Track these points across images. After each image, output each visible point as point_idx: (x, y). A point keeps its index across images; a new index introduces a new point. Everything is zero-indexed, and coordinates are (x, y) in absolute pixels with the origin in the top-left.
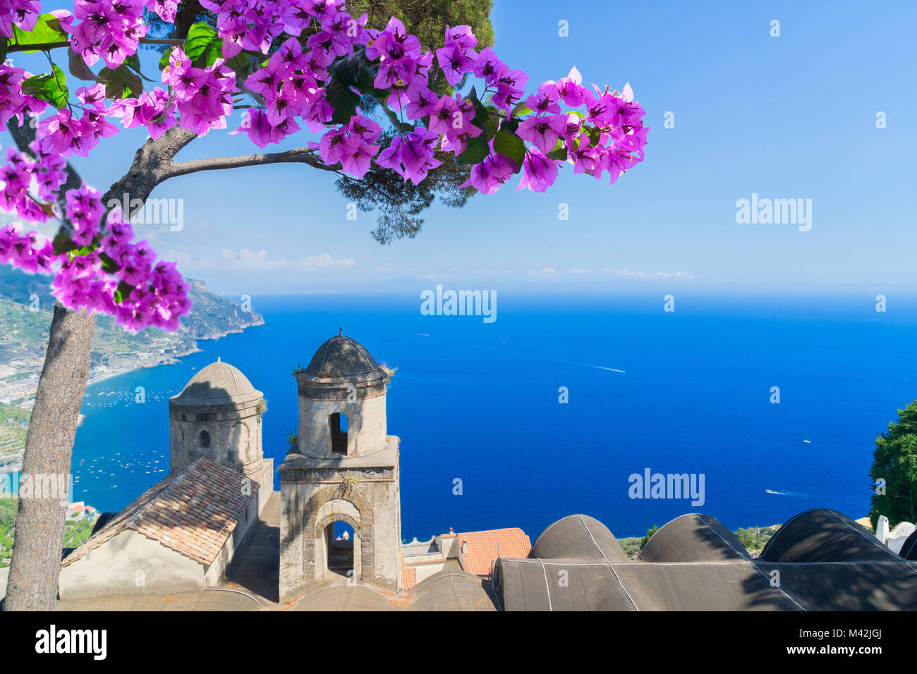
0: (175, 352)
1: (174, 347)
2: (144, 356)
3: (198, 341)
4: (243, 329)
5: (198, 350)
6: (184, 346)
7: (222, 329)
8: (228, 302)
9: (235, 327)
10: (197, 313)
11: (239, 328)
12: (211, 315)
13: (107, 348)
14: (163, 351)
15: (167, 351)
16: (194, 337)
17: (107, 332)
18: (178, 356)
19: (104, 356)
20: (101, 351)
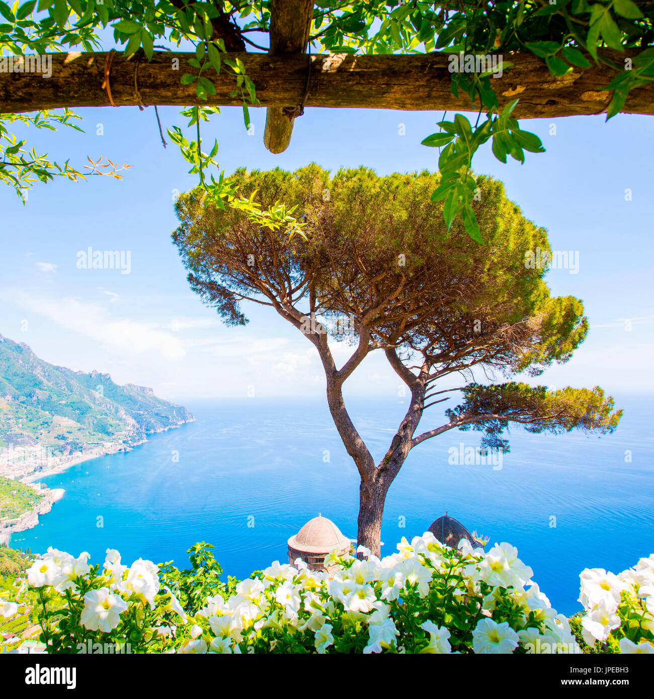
0: (130, 442)
1: (129, 439)
2: (108, 444)
3: (147, 434)
4: (180, 425)
5: (147, 441)
6: (137, 438)
7: (164, 425)
8: (169, 404)
9: (173, 424)
10: (146, 413)
11: (176, 424)
12: (157, 414)
13: (83, 439)
14: (121, 441)
15: (124, 442)
16: (144, 430)
17: (83, 426)
18: (132, 445)
19: (80, 445)
20: (78, 441)
